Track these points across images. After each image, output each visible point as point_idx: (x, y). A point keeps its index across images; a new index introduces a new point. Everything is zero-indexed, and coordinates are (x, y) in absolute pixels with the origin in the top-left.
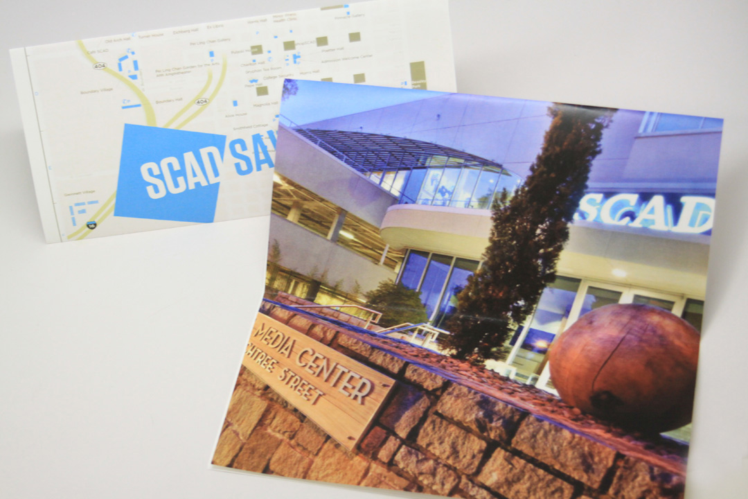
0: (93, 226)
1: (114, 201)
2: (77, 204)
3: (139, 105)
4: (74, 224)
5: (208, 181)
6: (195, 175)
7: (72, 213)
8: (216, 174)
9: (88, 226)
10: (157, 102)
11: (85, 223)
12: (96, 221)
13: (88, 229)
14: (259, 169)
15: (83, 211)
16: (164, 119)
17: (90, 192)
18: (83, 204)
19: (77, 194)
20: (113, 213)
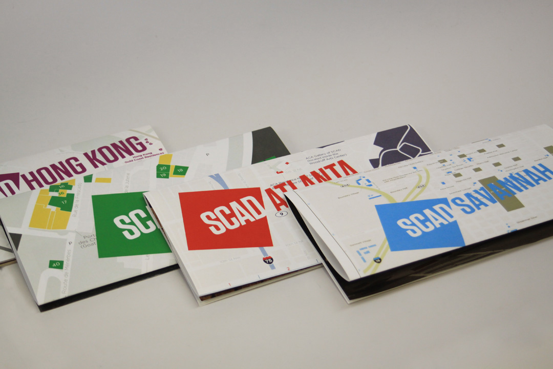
0: (379, 261)
1: (387, 243)
2: (362, 249)
3: (380, 196)
4: (365, 261)
5: (447, 221)
6: (437, 220)
7: (360, 254)
8: (451, 216)
9: (375, 261)
10: (391, 192)
11: (372, 260)
12: (380, 256)
13: (376, 263)
14: (479, 209)
15: (368, 252)
16: (399, 198)
17: (367, 241)
18: (366, 248)
19: (359, 243)
20: (389, 250)
